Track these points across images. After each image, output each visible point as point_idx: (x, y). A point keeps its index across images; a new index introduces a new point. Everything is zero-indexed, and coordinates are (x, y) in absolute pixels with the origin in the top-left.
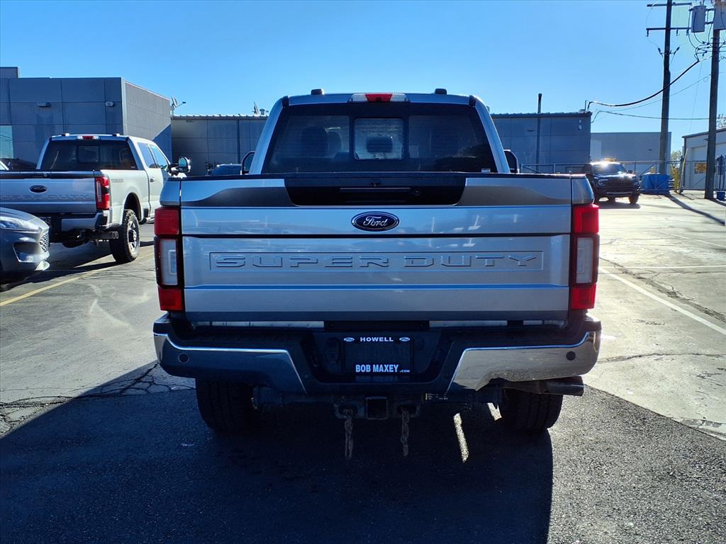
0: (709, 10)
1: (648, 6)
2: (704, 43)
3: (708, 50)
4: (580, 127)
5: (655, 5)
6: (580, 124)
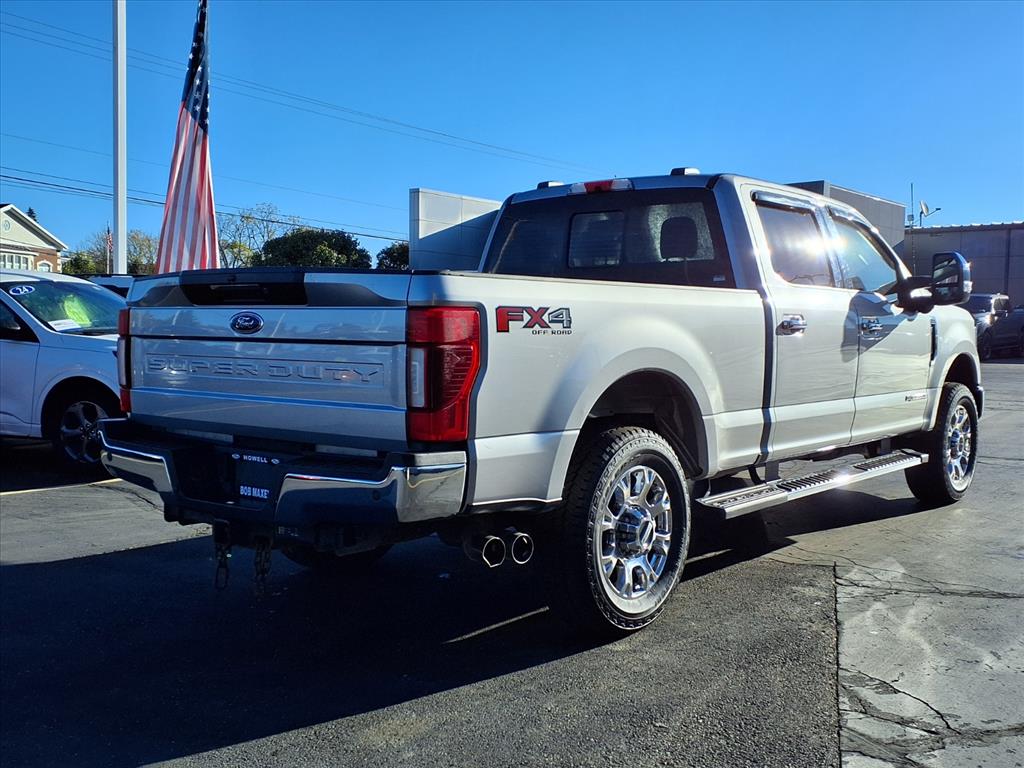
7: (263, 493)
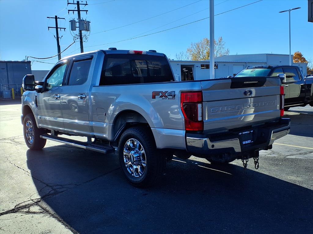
0: (77, 22)
1: (48, 17)
2: (76, 35)
3: (78, 38)
4: (26, 68)
5: (51, 18)
6: (26, 66)
7: (244, 143)
